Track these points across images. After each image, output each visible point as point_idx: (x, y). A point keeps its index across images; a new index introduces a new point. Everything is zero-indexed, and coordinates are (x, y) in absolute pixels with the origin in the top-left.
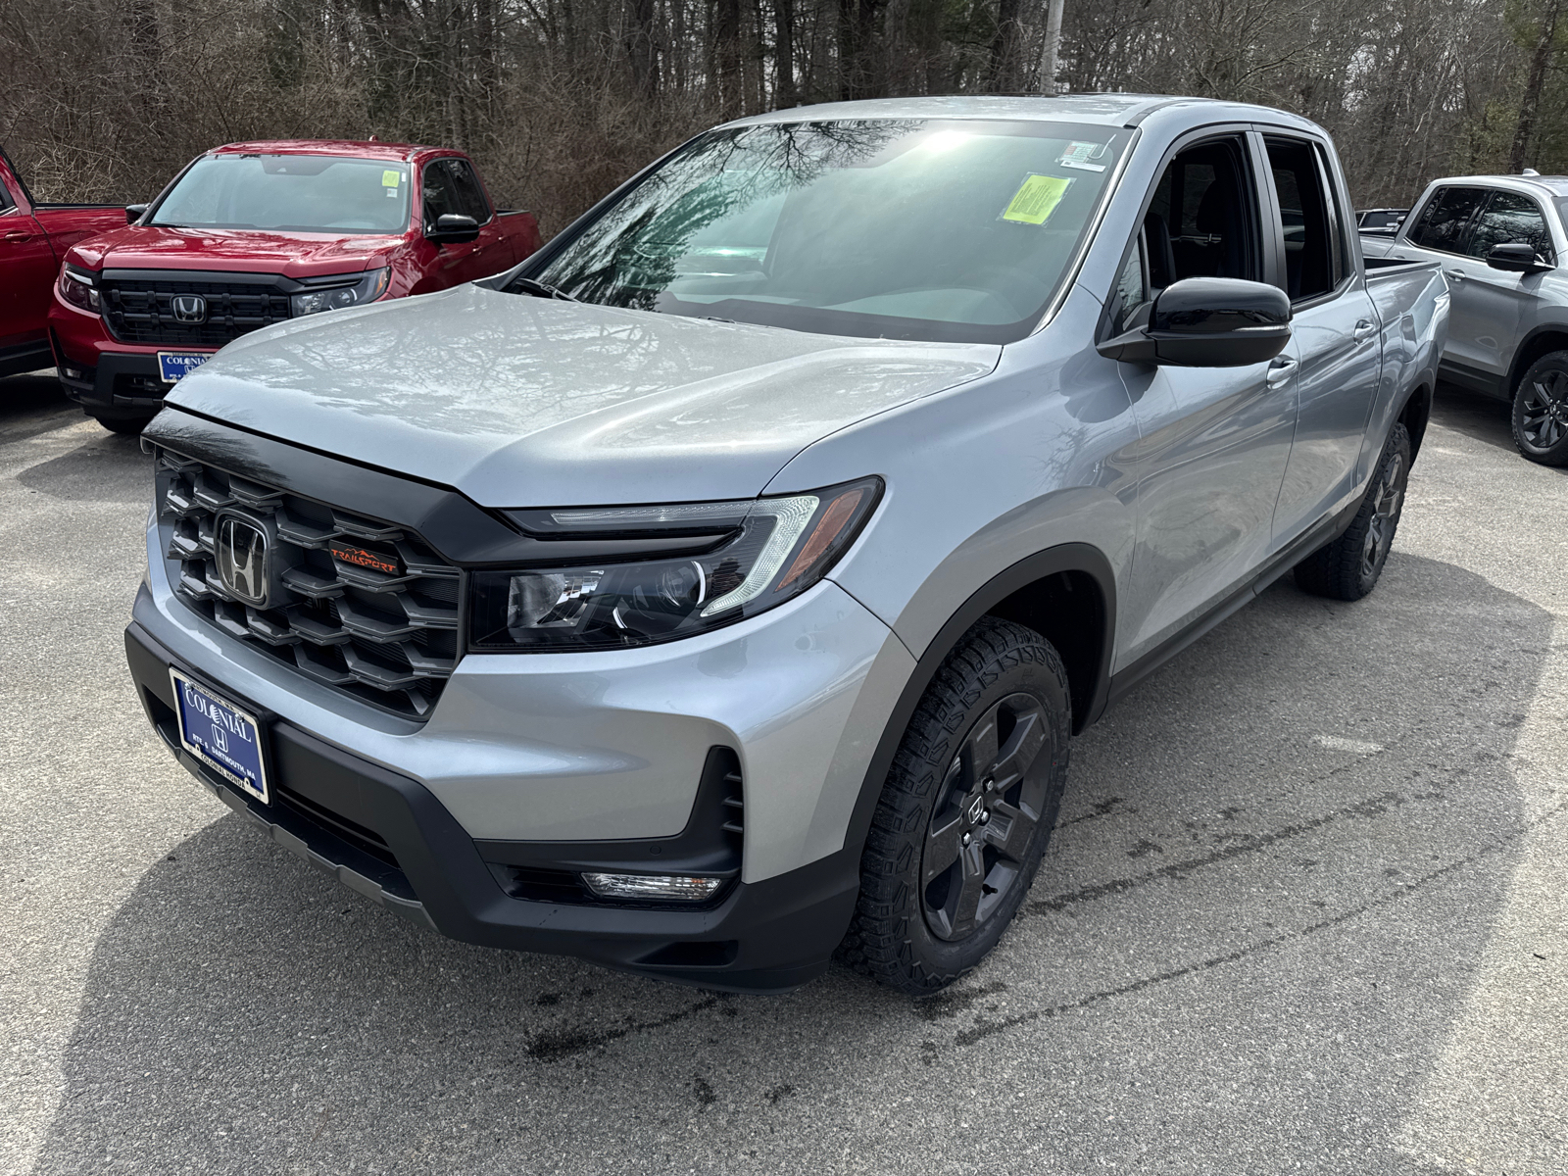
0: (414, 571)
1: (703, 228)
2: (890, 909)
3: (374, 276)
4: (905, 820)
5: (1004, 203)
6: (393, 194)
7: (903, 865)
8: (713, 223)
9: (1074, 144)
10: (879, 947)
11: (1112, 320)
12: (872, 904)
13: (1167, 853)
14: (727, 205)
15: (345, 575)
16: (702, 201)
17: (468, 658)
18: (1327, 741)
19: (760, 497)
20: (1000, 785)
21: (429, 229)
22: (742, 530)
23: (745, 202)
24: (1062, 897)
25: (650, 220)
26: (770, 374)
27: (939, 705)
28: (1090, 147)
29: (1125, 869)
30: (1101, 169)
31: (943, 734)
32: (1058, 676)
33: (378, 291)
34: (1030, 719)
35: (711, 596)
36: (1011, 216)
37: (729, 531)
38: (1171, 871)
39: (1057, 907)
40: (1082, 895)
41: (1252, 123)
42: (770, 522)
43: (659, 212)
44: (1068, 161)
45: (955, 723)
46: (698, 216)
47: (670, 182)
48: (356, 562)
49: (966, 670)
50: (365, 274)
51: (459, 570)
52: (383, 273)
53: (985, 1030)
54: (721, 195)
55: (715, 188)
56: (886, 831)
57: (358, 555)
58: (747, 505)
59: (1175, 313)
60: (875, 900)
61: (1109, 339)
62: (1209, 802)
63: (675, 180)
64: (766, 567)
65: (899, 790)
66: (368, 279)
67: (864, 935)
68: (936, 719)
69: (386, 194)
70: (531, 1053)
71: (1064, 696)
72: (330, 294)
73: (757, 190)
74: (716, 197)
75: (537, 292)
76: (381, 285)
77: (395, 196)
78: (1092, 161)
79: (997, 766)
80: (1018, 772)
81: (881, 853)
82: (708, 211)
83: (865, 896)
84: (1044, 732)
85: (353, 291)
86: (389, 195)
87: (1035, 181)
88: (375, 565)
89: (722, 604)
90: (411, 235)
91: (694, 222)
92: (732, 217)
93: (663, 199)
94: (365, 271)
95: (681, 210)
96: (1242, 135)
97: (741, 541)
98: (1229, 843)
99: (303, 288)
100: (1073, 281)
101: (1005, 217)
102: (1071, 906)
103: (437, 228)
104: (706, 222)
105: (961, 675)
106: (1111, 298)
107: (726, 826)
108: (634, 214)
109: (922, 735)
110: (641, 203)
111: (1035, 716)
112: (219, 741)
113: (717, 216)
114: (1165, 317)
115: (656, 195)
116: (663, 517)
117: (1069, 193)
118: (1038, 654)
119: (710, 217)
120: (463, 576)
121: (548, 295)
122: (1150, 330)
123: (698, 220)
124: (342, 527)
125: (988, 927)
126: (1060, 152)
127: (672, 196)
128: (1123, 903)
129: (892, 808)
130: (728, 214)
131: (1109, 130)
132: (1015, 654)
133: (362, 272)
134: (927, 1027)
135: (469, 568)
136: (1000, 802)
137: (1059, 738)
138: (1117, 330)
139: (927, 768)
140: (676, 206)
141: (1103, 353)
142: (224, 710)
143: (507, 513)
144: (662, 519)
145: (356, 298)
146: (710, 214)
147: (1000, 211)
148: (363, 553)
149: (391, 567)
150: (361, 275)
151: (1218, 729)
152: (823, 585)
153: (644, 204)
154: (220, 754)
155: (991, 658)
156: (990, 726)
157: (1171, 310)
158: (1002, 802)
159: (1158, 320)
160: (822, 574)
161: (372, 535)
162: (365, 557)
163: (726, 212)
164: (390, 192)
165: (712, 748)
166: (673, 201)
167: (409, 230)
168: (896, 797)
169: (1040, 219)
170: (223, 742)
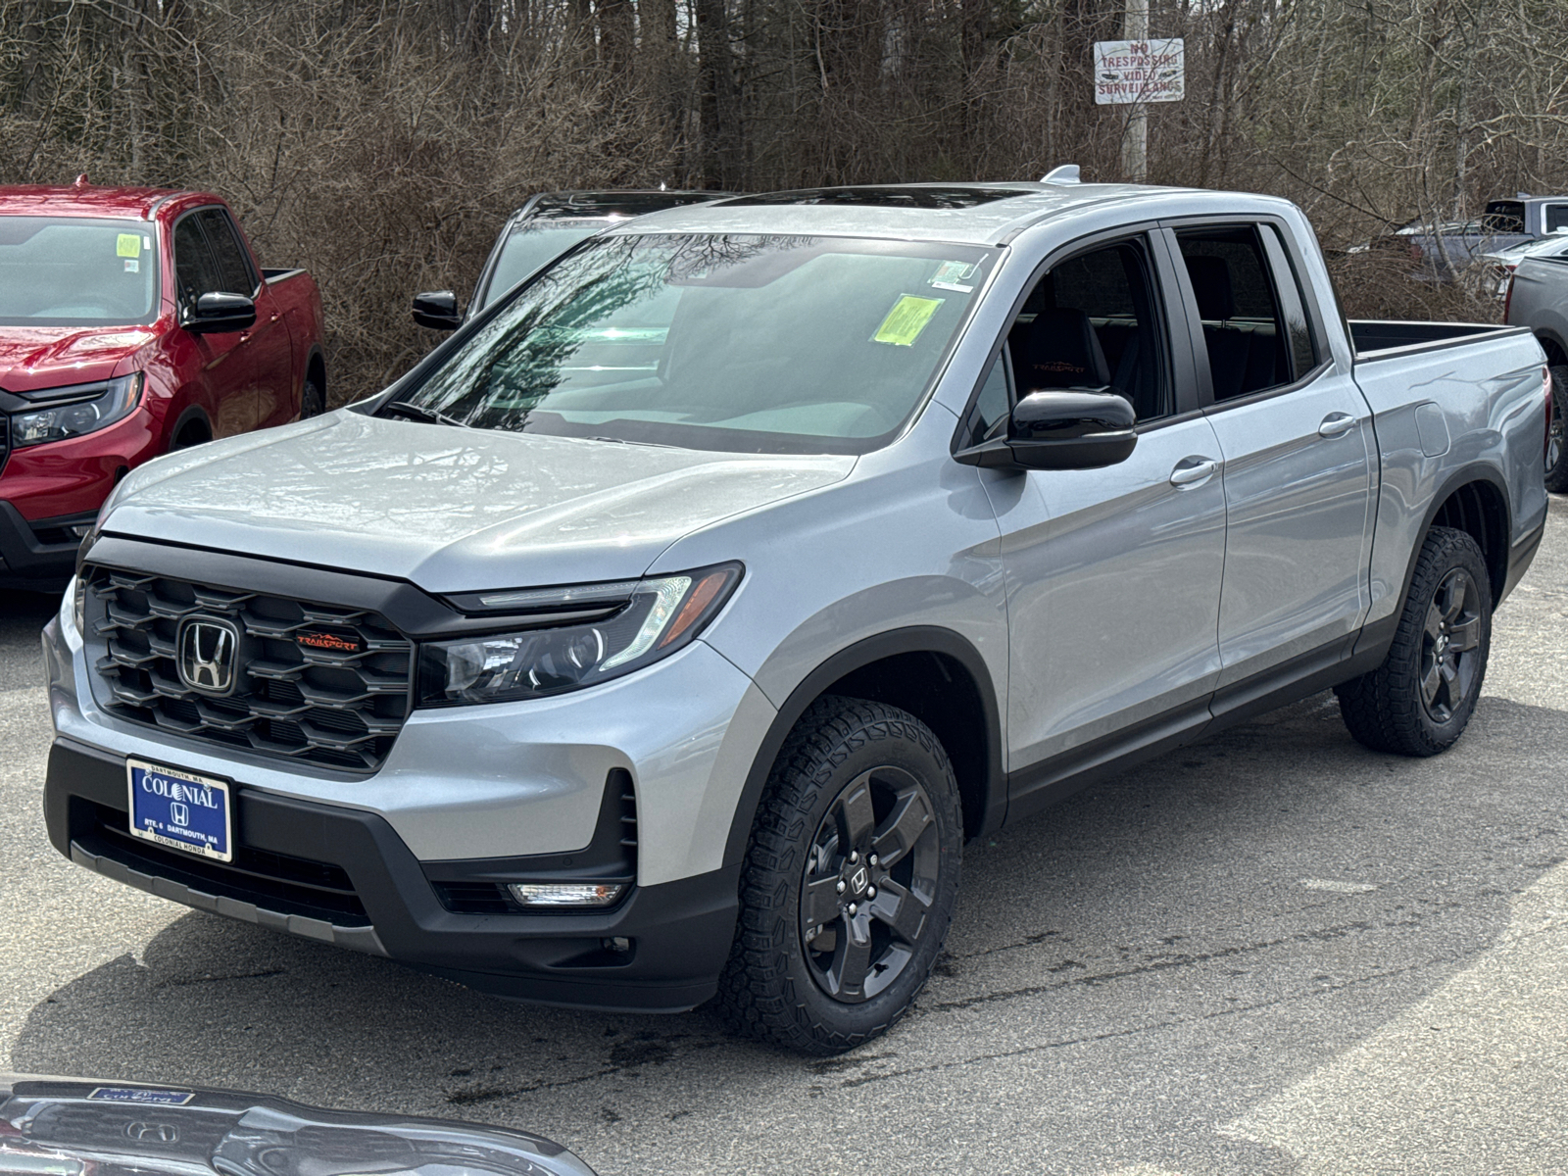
0: (374, 645)
1: (603, 319)
2: (771, 941)
3: (121, 385)
4: (780, 859)
5: (875, 325)
6: (134, 267)
7: (779, 901)
8: (615, 312)
9: (948, 264)
10: (764, 981)
11: (971, 430)
12: (754, 936)
13: (1088, 968)
14: (635, 292)
15: (309, 658)
16: (602, 291)
17: (415, 712)
18: (1312, 884)
19: (644, 577)
20: (885, 861)
21: (186, 314)
22: (630, 602)
23: (658, 286)
24: (969, 1000)
25: (533, 321)
26: (652, 486)
27: (807, 762)
28: (962, 268)
29: (1044, 980)
30: (968, 289)
31: (812, 788)
32: (935, 756)
33: (128, 404)
34: (909, 797)
35: (607, 655)
36: (881, 338)
37: (617, 606)
38: (1089, 981)
39: (962, 1006)
40: (991, 998)
41: (1158, 220)
42: (653, 597)
43: (546, 310)
44: (938, 283)
45: (822, 779)
46: (597, 307)
47: (560, 279)
48: (321, 645)
49: (832, 734)
50: (111, 383)
51: (411, 642)
52: (134, 379)
53: (870, 1078)
54: (626, 283)
55: (619, 276)
56: (764, 869)
57: (323, 639)
58: (633, 585)
59: (1035, 422)
60: (757, 932)
61: (968, 446)
62: (1153, 932)
63: (567, 276)
64: (648, 634)
65: (773, 833)
66: (114, 389)
67: (749, 969)
68: (805, 773)
69: (123, 268)
70: (452, 1101)
71: (945, 780)
72: (63, 411)
73: (675, 272)
74: (620, 285)
75: (417, 417)
76: (133, 396)
77: (136, 270)
78: (962, 282)
79: (877, 839)
80: (900, 847)
81: (759, 888)
82: (609, 301)
83: (748, 930)
84: (927, 813)
85: (94, 406)
86: (127, 270)
87: (906, 303)
88: (338, 645)
89: (615, 661)
90: (160, 326)
91: (590, 315)
92: (640, 304)
93: (551, 296)
94: (111, 378)
95: (574, 304)
96: (1145, 234)
97: (630, 611)
98: (1157, 961)
99: (28, 405)
100: (930, 398)
101: (877, 339)
102: (978, 1005)
103: (196, 311)
104: (607, 312)
105: (828, 738)
106: (969, 412)
107: (624, 819)
108: (513, 319)
109: (793, 786)
110: (521, 304)
111: (915, 793)
112: (177, 817)
113: (621, 305)
114: (1026, 425)
115: (541, 294)
116: (567, 596)
117: (939, 313)
118: (909, 731)
119: (613, 306)
120: (413, 647)
121: (432, 420)
122: (1009, 439)
123: (596, 312)
124: (310, 617)
125: (880, 1002)
126: (932, 271)
127: (563, 292)
128: (1029, 1001)
129: (768, 849)
130: (634, 301)
131: (980, 250)
132: (883, 727)
133: (107, 380)
134: (817, 1078)
135: (418, 640)
136: (886, 878)
137: (945, 822)
138: (977, 439)
139: (797, 816)
140: (568, 301)
141: (959, 460)
142: (189, 784)
143: (449, 598)
144: (567, 598)
145: (98, 416)
146: (613, 304)
147: (872, 332)
148: (328, 636)
149: (353, 646)
150: (104, 385)
151: (1192, 876)
152: (696, 644)
153: (526, 305)
154: (176, 830)
155: (857, 726)
156: (862, 791)
157: (1031, 419)
158: (888, 878)
159: (1017, 428)
160: (694, 638)
161: (338, 621)
162: (329, 640)
163: (633, 298)
164: (129, 265)
165: (611, 772)
166: (563, 297)
167: (160, 317)
168: (770, 838)
169: (907, 341)
170: (183, 818)
